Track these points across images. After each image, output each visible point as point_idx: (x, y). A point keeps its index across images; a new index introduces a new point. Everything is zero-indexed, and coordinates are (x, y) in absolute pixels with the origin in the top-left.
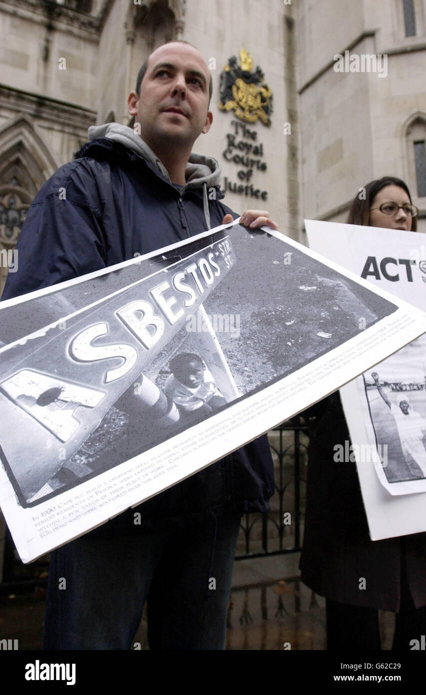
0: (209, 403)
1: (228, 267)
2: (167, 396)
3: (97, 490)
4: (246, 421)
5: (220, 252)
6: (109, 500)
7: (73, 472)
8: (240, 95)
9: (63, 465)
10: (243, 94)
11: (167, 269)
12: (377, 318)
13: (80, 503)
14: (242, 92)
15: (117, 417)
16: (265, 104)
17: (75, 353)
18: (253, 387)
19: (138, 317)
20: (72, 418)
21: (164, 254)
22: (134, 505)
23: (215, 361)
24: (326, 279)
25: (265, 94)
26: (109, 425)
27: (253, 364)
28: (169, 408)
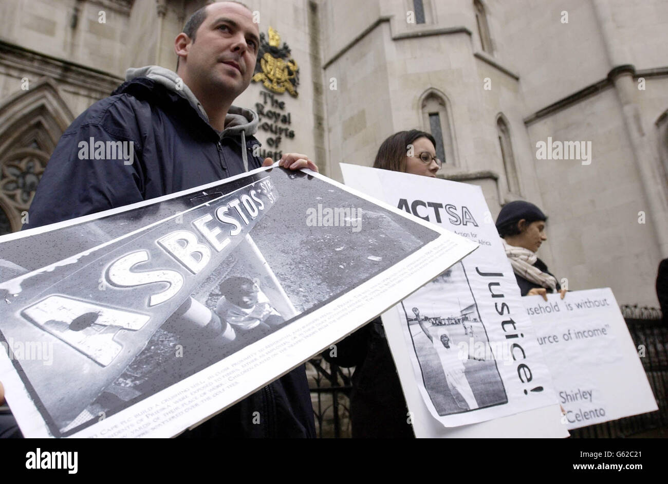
0: (266, 322)
1: (272, 202)
2: (220, 317)
3: (148, 413)
4: (307, 336)
5: (262, 190)
6: (163, 423)
7: (117, 397)
8: (268, 68)
9: (104, 389)
10: (271, 67)
11: (209, 204)
12: (422, 243)
13: (127, 428)
14: (270, 65)
15: (166, 338)
16: (292, 77)
17: (114, 279)
18: (311, 305)
19: (181, 245)
20: (113, 342)
21: (205, 191)
22: (192, 426)
23: (268, 283)
24: (369, 212)
25: (292, 67)
26: (156, 347)
27: (308, 285)
28: (224, 327)
